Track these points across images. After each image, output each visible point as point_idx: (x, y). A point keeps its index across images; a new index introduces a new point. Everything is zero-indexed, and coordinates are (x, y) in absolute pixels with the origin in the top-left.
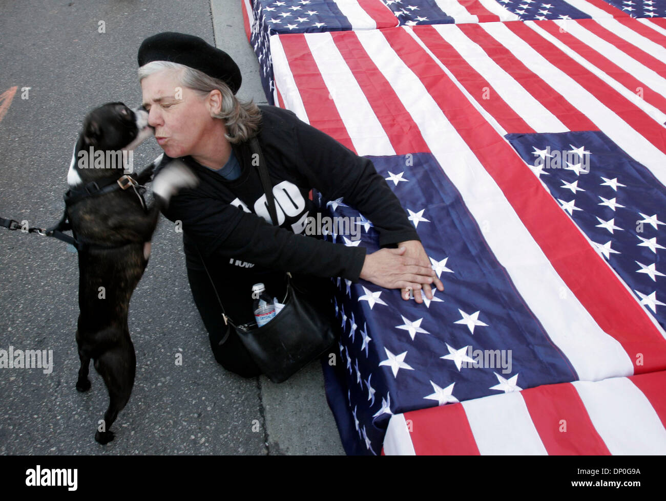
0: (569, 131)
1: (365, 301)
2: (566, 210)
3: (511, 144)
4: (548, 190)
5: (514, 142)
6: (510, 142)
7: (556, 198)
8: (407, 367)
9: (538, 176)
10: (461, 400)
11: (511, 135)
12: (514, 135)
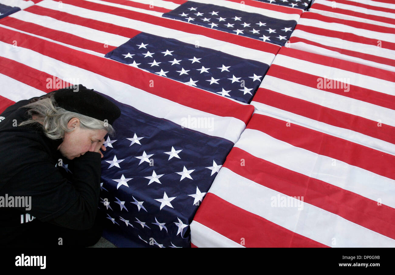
0: (130, 39)
1: (121, 185)
2: (162, 76)
3: (111, 59)
4: (148, 72)
5: (112, 58)
6: (110, 58)
7: (154, 73)
8: (172, 199)
9: (137, 67)
10: (207, 191)
11: (107, 54)
12: (109, 54)
